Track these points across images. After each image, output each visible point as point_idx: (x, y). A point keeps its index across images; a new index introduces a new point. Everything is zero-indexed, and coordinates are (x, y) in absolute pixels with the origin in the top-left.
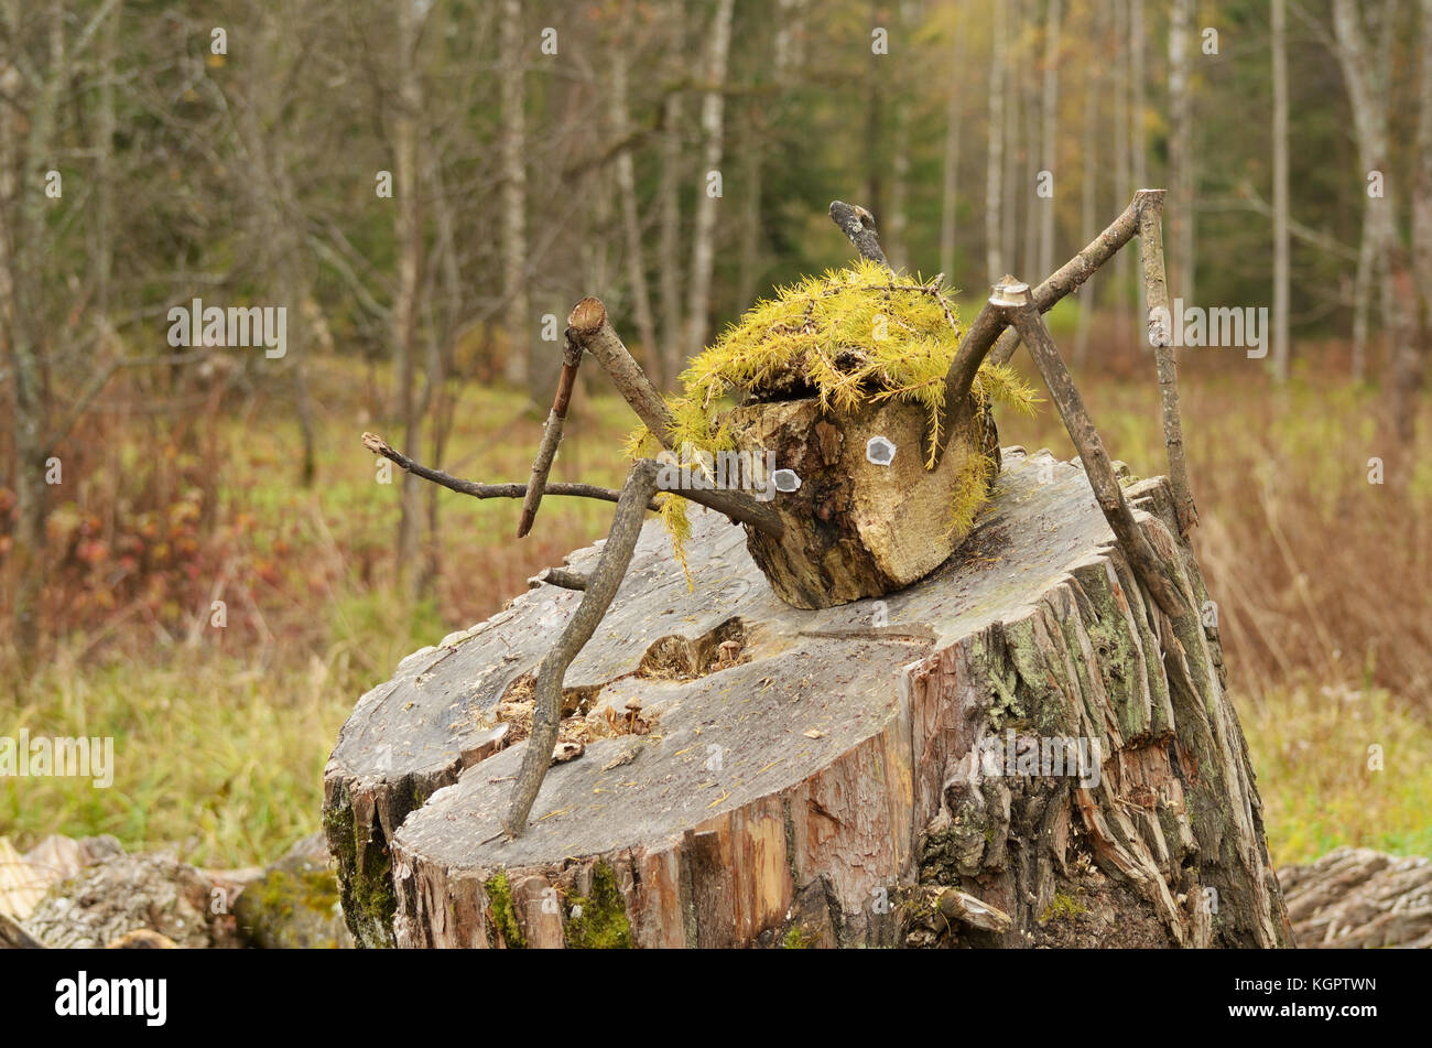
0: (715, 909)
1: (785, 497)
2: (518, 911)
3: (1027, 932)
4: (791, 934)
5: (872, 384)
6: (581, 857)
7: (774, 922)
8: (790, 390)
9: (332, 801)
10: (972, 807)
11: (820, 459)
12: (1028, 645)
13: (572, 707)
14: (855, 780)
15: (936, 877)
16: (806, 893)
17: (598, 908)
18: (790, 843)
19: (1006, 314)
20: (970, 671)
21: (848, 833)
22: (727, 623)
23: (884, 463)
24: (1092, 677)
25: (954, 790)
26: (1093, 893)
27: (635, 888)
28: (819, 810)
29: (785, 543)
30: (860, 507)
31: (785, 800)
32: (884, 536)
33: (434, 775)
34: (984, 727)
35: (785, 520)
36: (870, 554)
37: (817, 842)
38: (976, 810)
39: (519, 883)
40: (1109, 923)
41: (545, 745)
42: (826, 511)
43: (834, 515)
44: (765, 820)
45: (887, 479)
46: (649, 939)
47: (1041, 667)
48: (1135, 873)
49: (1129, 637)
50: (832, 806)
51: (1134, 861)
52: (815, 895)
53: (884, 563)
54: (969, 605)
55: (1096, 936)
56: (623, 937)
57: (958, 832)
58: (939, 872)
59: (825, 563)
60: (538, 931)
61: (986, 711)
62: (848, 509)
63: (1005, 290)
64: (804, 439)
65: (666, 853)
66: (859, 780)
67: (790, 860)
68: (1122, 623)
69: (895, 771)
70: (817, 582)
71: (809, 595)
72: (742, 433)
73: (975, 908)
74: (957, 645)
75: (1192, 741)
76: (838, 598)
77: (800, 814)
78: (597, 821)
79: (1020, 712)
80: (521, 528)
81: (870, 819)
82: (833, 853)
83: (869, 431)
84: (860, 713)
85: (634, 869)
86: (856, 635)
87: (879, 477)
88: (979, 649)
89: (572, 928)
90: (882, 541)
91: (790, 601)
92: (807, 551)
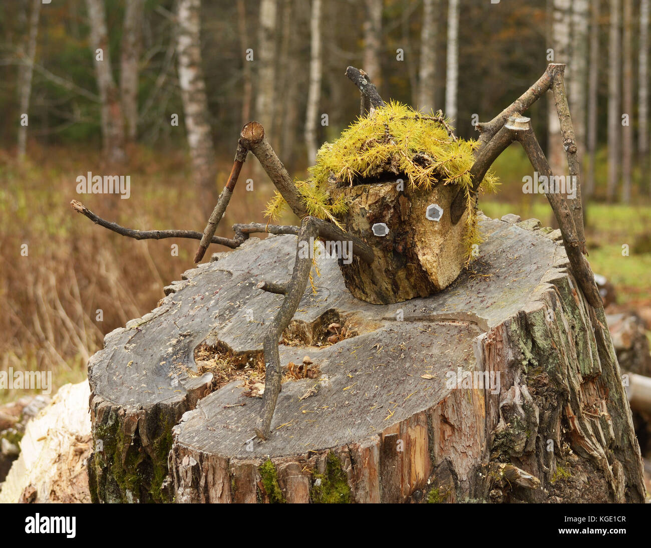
0: (391, 479)
1: (377, 239)
2: (282, 483)
3: (544, 489)
4: (431, 492)
5: (438, 175)
6: (317, 450)
7: (422, 486)
8: (379, 177)
9: (102, 421)
10: (519, 418)
11: (400, 217)
12: (541, 324)
13: (243, 363)
14: (460, 403)
15: (498, 458)
16: (439, 468)
17: (328, 480)
18: (431, 440)
19: (517, 135)
20: (510, 340)
21: (458, 433)
22: (327, 313)
23: (435, 219)
24: (570, 342)
25: (505, 408)
26: (573, 465)
27: (353, 468)
28: (445, 420)
29: (373, 266)
30: (419, 245)
31: (429, 415)
32: (435, 262)
33: (175, 404)
34: (519, 371)
35: (375, 253)
36: (425, 272)
37: (444, 439)
38: (521, 419)
39: (283, 467)
40: (584, 482)
41: (276, 385)
42: (401, 248)
43: (405, 249)
44: (417, 427)
45: (436, 229)
46: (362, 498)
47: (548, 336)
48: (595, 453)
49: (581, 319)
50: (451, 418)
51: (594, 447)
52: (444, 470)
53: (434, 278)
54: (491, 301)
55: (579, 490)
56: (343, 497)
57: (512, 432)
58: (500, 455)
59: (396, 278)
60: (293, 494)
61: (520, 362)
62: (412, 246)
63: (516, 121)
64: (392, 206)
65: (373, 447)
66: (462, 403)
67: (431, 450)
68: (577, 311)
69: (477, 397)
70: (390, 289)
71: (383, 296)
72: (353, 202)
73: (524, 475)
74: (502, 325)
75: (606, 378)
76: (400, 298)
77: (436, 423)
78: (316, 429)
79: (536, 363)
80: (198, 257)
81: (468, 425)
82: (452, 445)
83: (427, 201)
84: (450, 364)
85: (351, 457)
86: (420, 319)
87: (431, 228)
88: (514, 327)
89: (314, 491)
90: (434, 265)
91: (368, 300)
92: (387, 271)
